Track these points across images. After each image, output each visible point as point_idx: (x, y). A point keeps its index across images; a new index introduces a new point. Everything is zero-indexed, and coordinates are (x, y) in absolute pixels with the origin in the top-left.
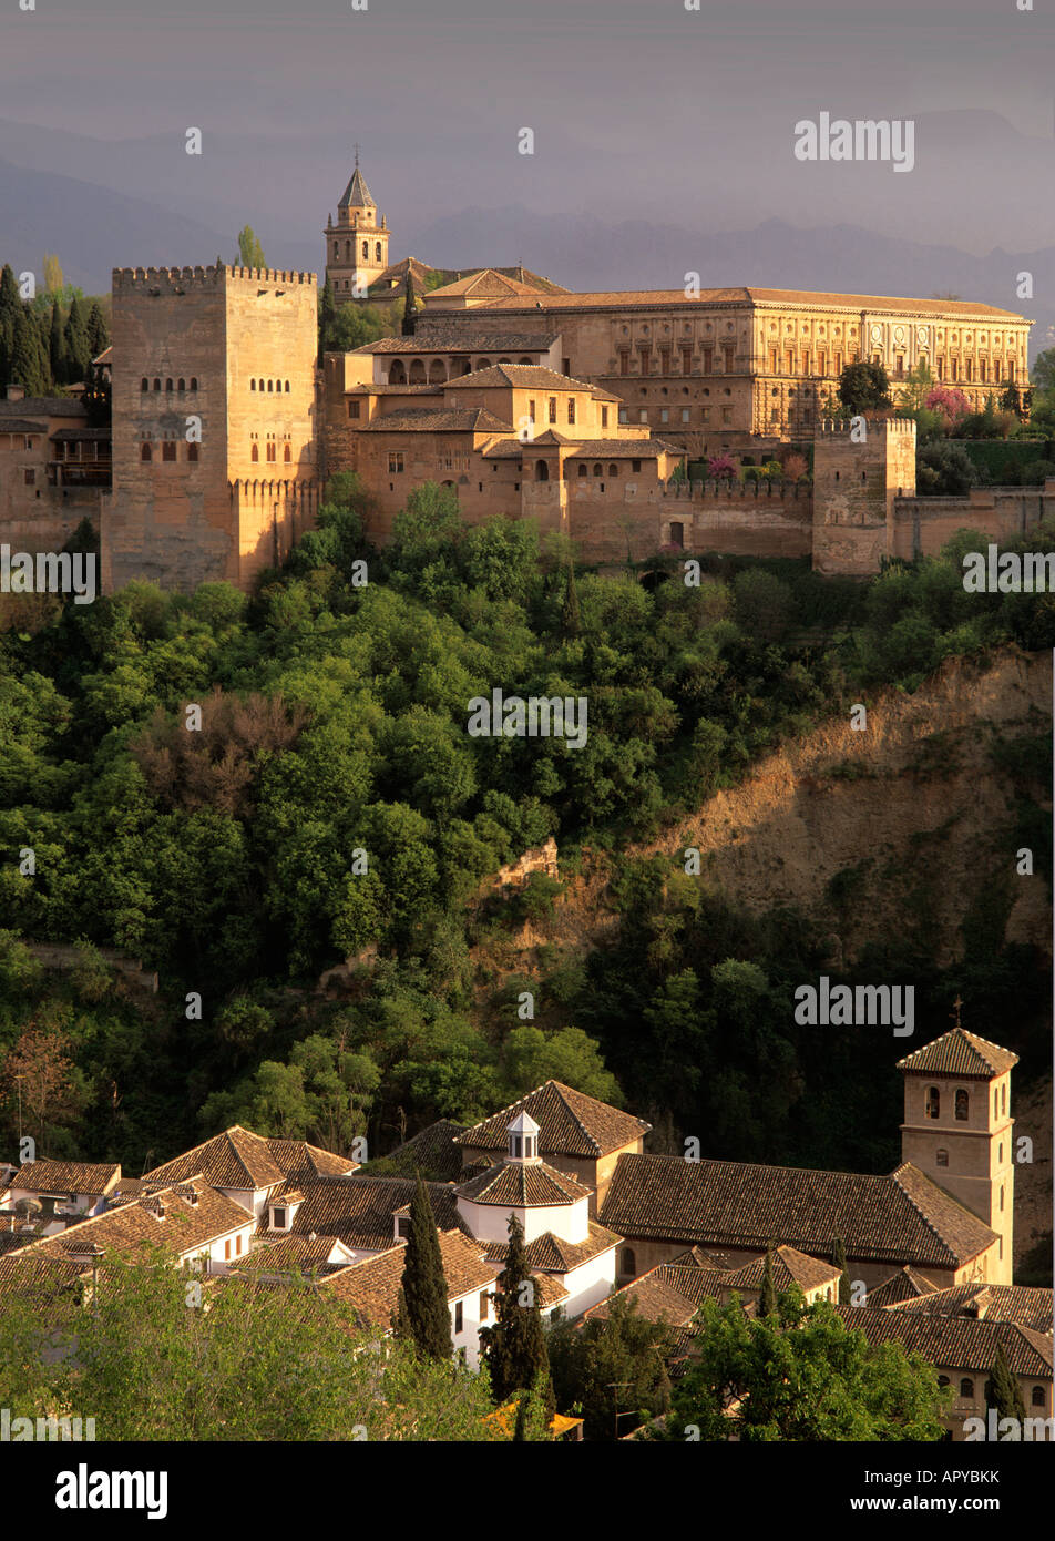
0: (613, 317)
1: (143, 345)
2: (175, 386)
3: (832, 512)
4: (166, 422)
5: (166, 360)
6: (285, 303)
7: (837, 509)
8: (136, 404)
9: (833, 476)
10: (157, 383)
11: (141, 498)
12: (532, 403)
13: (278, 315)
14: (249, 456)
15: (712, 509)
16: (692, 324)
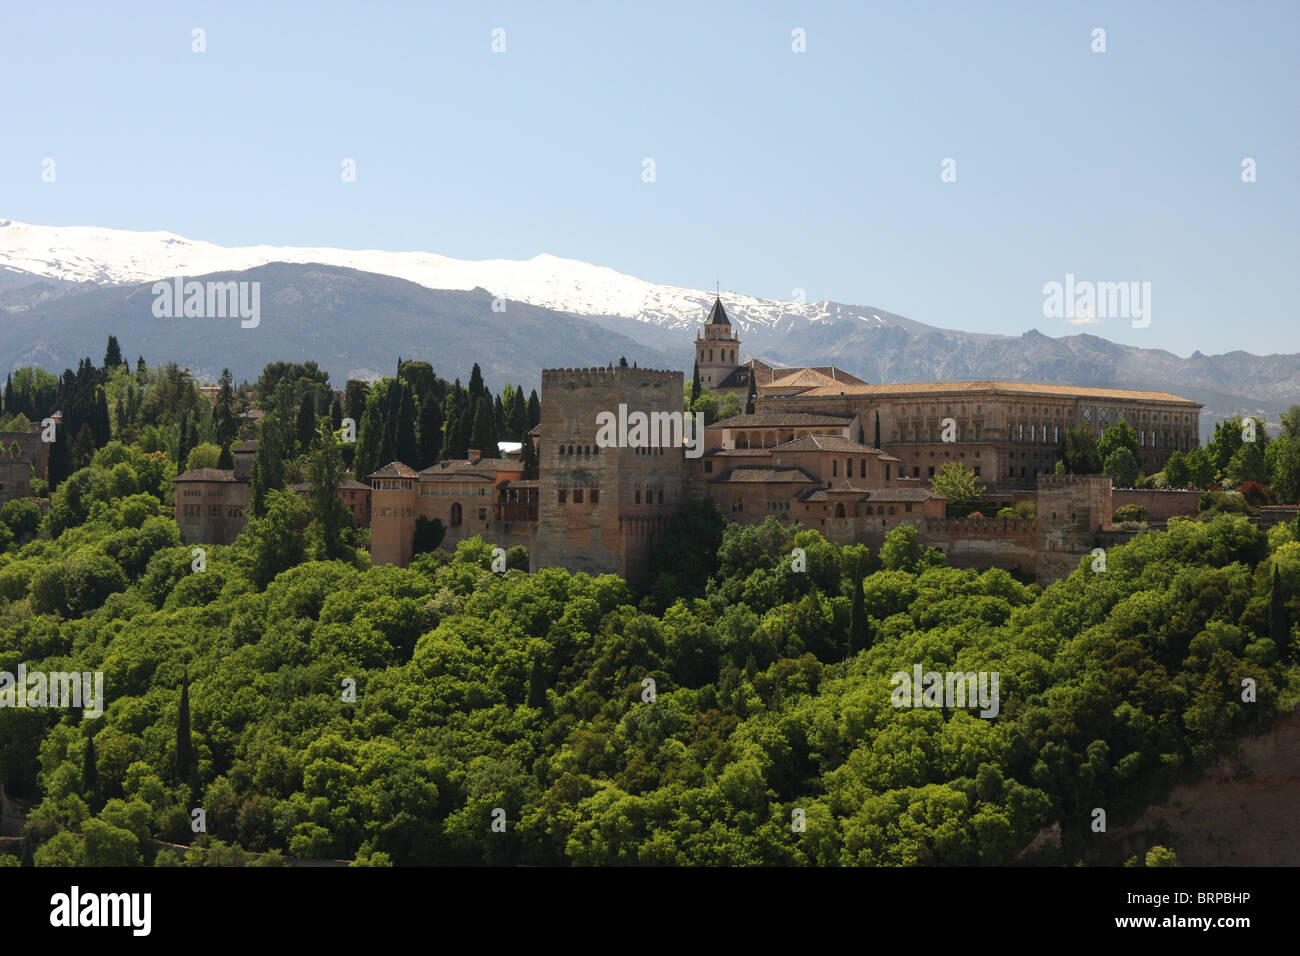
0: (896, 401)
1: (562, 422)
2: (583, 451)
3: (1051, 541)
4: (577, 476)
5: (578, 433)
6: (661, 392)
7: (1053, 539)
8: (556, 463)
9: (1051, 515)
10: (571, 449)
11: (558, 529)
12: (835, 462)
13: (656, 401)
14: (634, 500)
15: (963, 539)
16: (951, 406)
